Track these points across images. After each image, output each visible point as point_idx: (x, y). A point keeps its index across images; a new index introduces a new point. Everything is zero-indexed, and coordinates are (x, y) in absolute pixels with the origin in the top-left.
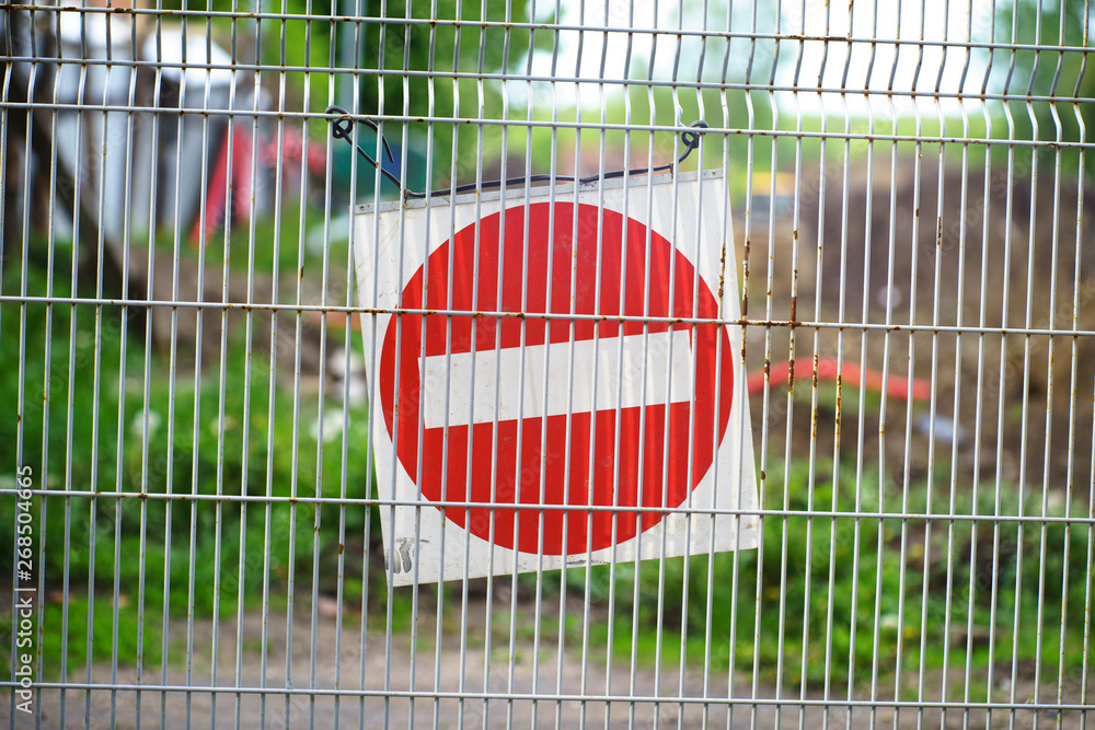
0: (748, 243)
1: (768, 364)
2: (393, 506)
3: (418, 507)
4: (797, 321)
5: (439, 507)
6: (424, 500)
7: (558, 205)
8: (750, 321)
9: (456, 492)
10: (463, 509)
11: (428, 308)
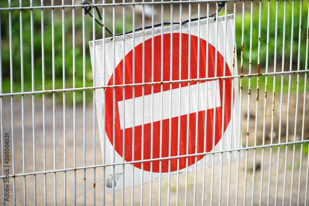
0: (243, 44)
1: (250, 90)
2: (114, 166)
3: (124, 165)
4: (260, 73)
5: (131, 164)
6: (126, 162)
7: (174, 34)
8: (244, 75)
9: (138, 157)
10: (140, 163)
11: (126, 83)
